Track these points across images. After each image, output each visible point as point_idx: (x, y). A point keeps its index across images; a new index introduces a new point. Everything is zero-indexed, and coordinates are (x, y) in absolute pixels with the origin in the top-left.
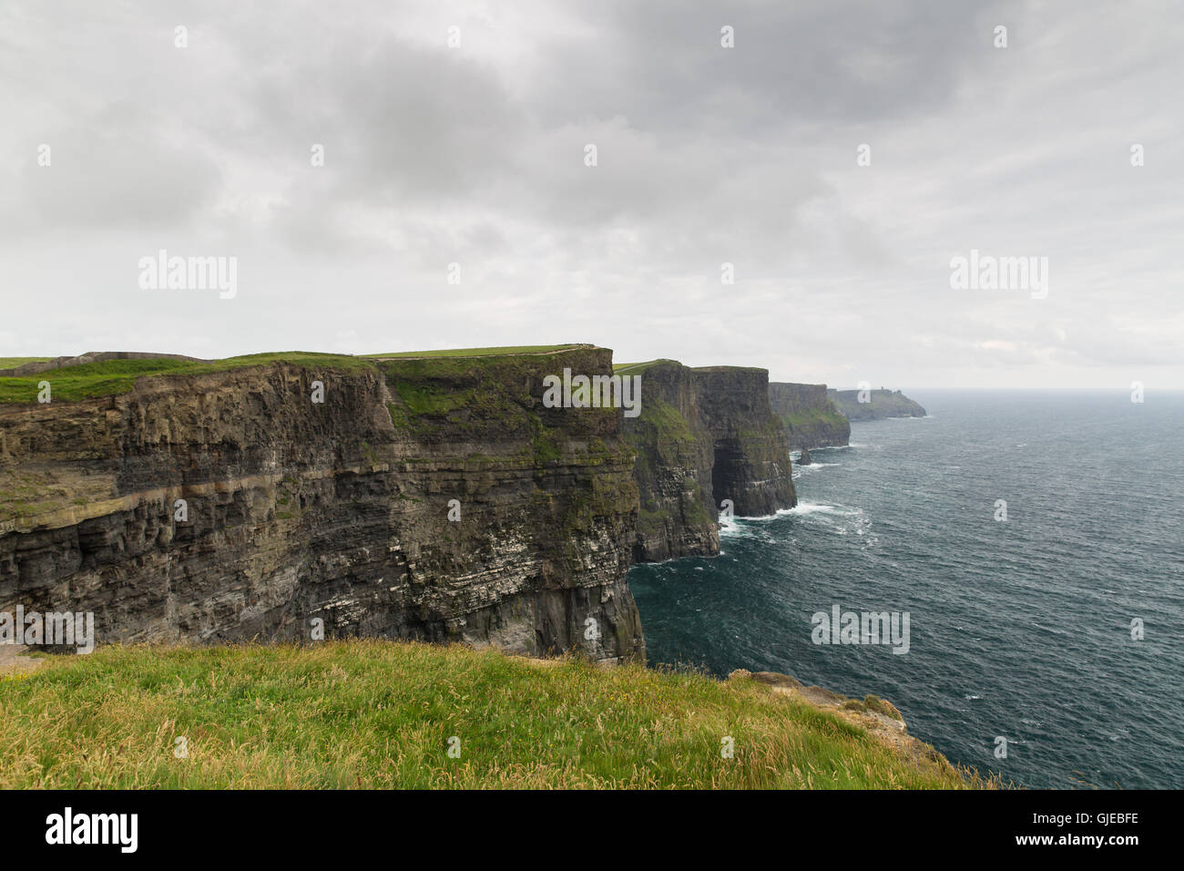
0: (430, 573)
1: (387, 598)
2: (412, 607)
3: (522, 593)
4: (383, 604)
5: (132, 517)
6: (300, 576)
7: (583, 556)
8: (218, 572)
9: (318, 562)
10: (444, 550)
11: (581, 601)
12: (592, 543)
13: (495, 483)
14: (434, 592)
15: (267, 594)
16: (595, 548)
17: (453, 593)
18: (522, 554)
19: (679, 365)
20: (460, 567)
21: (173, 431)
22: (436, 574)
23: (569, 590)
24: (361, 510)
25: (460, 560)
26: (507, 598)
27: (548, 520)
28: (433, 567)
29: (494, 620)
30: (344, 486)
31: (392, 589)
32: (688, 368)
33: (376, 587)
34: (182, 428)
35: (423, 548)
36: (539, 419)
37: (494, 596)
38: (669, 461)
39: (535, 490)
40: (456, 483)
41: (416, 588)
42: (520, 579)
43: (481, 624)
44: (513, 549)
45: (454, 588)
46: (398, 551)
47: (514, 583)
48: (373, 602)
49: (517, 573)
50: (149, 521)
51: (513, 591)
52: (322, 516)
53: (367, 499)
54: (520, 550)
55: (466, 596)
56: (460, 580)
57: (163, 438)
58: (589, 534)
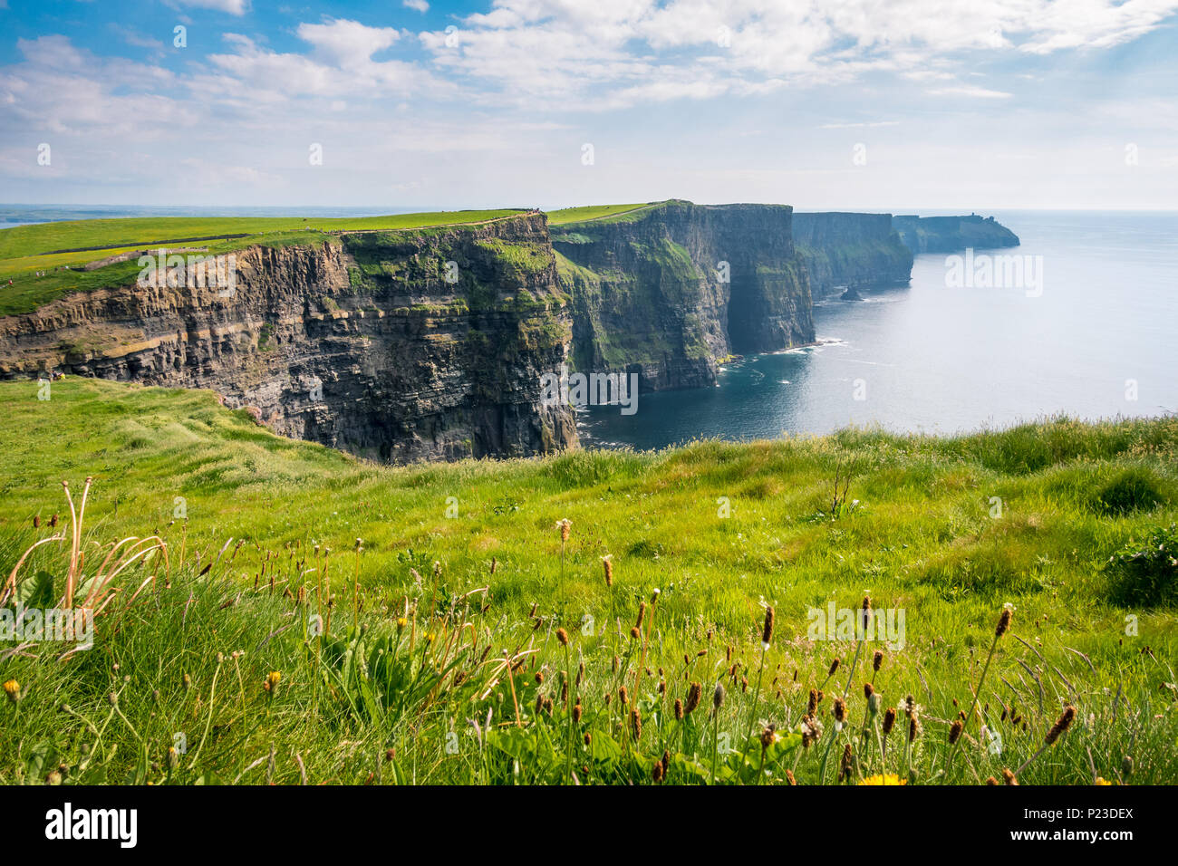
0: (385, 391)
1: (354, 406)
2: (373, 414)
3: (461, 406)
4: (350, 410)
5: (157, 352)
6: (284, 388)
7: (511, 381)
8: (218, 383)
9: (297, 380)
10: (395, 374)
11: (511, 414)
12: (519, 372)
13: (433, 326)
14: (390, 403)
15: (255, 399)
16: (521, 375)
17: (404, 405)
18: (460, 378)
19: (690, 205)
20: (408, 386)
21: (177, 300)
22: (390, 391)
23: (502, 405)
24: (327, 346)
25: (408, 381)
26: (448, 409)
27: (482, 352)
28: (387, 386)
29: (438, 424)
30: (312, 328)
31: (358, 400)
32: (703, 207)
33: (344, 398)
34: (183, 298)
35: (378, 372)
36: (474, 277)
37: (437, 407)
38: (671, 299)
39: (471, 331)
40: (402, 326)
41: (375, 399)
42: (460, 397)
43: (428, 426)
44: (453, 374)
45: (404, 401)
46: (359, 374)
47: (455, 399)
48: (343, 408)
49: (457, 392)
50: (168, 353)
51: (453, 404)
52: (297, 349)
53: (330, 338)
54: (459, 375)
55: (414, 407)
56: (408, 396)
57: (171, 305)
58: (517, 364)
